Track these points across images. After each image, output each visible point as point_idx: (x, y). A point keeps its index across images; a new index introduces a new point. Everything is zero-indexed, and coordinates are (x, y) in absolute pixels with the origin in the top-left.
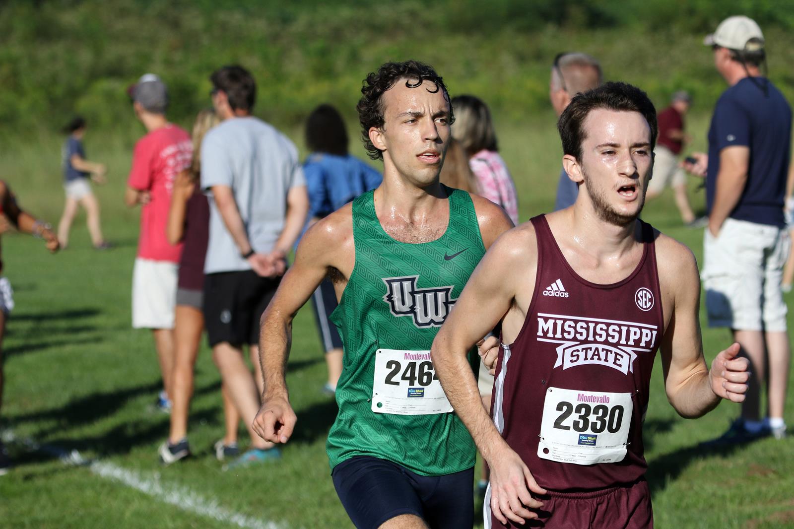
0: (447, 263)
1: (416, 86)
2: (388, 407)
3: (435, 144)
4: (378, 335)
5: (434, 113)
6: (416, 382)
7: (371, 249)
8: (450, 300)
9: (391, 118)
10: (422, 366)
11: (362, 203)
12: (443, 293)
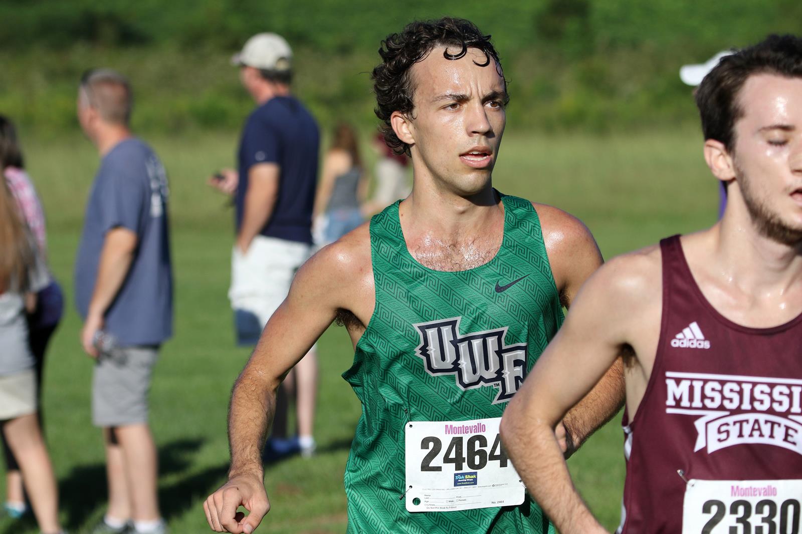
0: (499, 297)
1: (458, 57)
2: (428, 503)
3: (486, 140)
4: (408, 402)
5: (484, 96)
6: (465, 465)
7: (397, 285)
8: (504, 347)
9: (424, 101)
10: (471, 442)
11: (383, 221)
12: (495, 338)
